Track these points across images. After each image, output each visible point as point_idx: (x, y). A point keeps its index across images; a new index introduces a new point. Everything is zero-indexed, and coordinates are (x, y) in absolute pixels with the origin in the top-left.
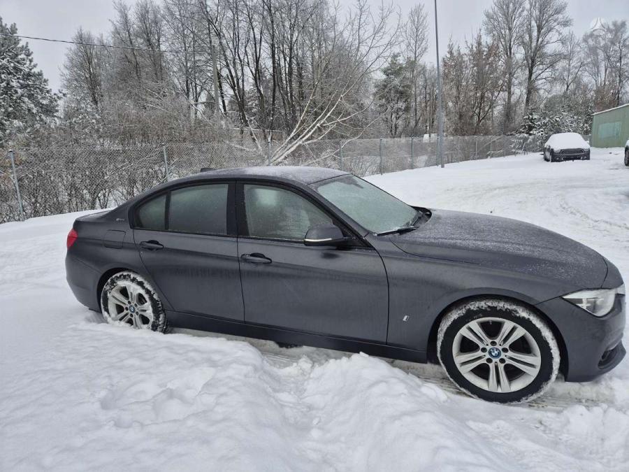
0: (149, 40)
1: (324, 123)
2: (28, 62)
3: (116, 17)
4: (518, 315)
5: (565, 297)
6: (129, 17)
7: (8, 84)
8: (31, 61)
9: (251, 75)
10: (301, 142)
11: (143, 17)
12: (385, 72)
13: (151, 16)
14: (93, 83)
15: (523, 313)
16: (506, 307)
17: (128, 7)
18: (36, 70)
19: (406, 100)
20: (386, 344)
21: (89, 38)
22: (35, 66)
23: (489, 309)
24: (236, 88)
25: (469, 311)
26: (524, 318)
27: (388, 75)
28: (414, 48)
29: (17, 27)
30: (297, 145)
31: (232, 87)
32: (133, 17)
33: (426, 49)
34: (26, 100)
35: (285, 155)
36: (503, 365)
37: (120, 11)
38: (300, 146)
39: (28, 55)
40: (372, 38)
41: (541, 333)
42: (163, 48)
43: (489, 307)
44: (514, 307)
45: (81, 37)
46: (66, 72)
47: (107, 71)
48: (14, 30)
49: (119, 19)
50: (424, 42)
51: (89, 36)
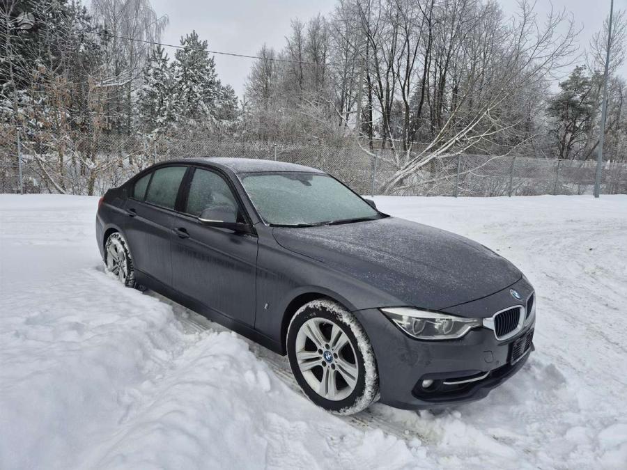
0: (315, 55)
1: (464, 137)
2: (211, 73)
3: (291, 34)
4: (341, 320)
5: (383, 310)
6: (302, 33)
7: (191, 89)
8: (213, 71)
9: (400, 88)
10: (435, 156)
11: (314, 34)
12: (563, 85)
13: (321, 33)
14: (266, 92)
15: (346, 319)
16: (334, 309)
17: (303, 25)
18: (217, 79)
19: (587, 119)
20: (254, 329)
21: (272, 54)
22: (216, 76)
23: (320, 309)
24: (384, 99)
25: (308, 308)
26: (345, 323)
27: (567, 90)
28: (605, 60)
29: (208, 43)
30: (432, 158)
31: (379, 99)
32: (305, 34)
33: (620, 61)
34: (202, 103)
35: (417, 167)
36: (333, 371)
37: (295, 28)
38: (434, 158)
39: (212, 66)
40: (534, 48)
41: (357, 342)
42: (327, 61)
43: (322, 307)
44: (341, 311)
45: (264, 52)
46: (249, 82)
47: (278, 81)
48: (205, 45)
49: (293, 35)
50: (620, 53)
51: (272, 51)
